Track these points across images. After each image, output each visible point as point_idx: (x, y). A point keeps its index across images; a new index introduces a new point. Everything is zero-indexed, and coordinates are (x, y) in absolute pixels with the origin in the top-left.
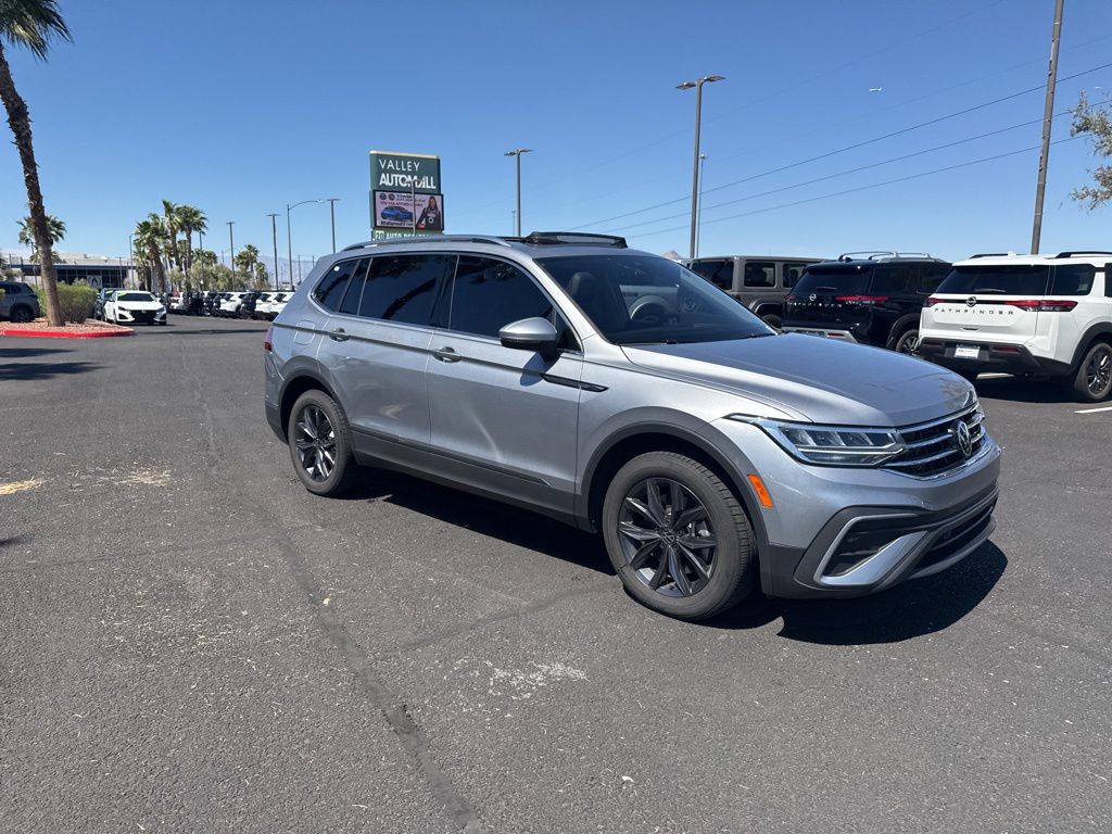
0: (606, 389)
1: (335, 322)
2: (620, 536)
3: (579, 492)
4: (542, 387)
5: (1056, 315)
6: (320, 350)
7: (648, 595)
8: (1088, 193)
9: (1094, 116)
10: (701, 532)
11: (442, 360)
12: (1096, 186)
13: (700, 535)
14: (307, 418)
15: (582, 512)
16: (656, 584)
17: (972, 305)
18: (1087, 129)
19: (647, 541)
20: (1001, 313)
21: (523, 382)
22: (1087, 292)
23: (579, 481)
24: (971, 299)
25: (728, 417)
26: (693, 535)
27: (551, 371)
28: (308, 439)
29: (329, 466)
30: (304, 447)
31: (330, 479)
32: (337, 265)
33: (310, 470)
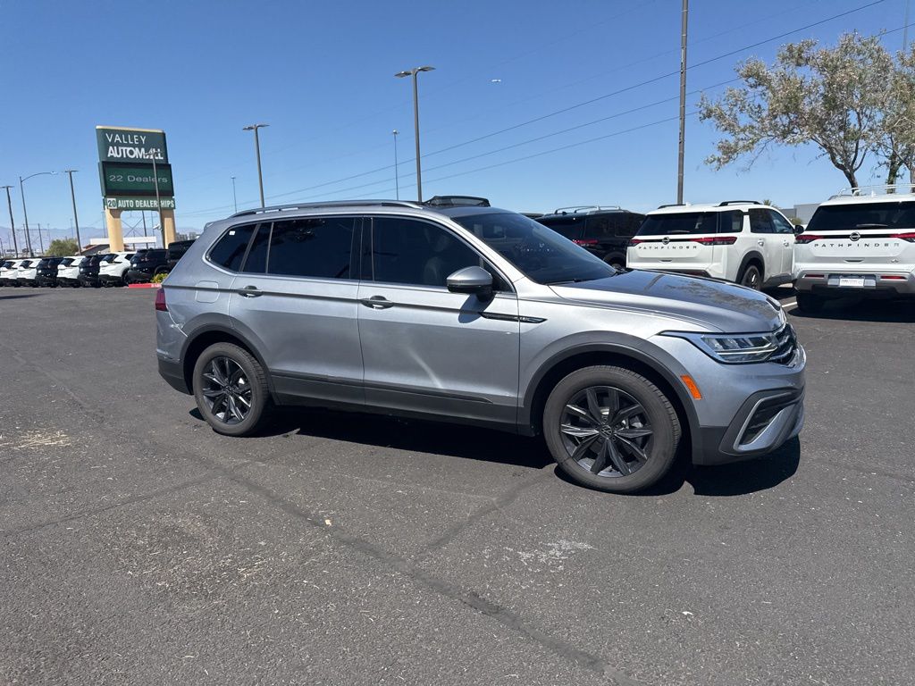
0: (544, 320)
1: (243, 280)
2: (561, 434)
3: (521, 405)
4: (481, 323)
5: (725, 247)
6: (231, 306)
7: (592, 479)
8: (715, 159)
9: (714, 107)
10: (635, 424)
11: (373, 307)
12: (719, 154)
13: (634, 427)
14: (216, 370)
15: (525, 421)
16: (596, 470)
17: (666, 243)
18: (709, 116)
19: (587, 437)
20: (688, 247)
21: (461, 320)
22: (740, 230)
23: (521, 396)
24: (666, 239)
25: (659, 334)
26: (628, 427)
27: (488, 310)
28: (215, 387)
29: (243, 409)
30: (212, 395)
31: (246, 421)
32: (232, 230)
33: (221, 415)
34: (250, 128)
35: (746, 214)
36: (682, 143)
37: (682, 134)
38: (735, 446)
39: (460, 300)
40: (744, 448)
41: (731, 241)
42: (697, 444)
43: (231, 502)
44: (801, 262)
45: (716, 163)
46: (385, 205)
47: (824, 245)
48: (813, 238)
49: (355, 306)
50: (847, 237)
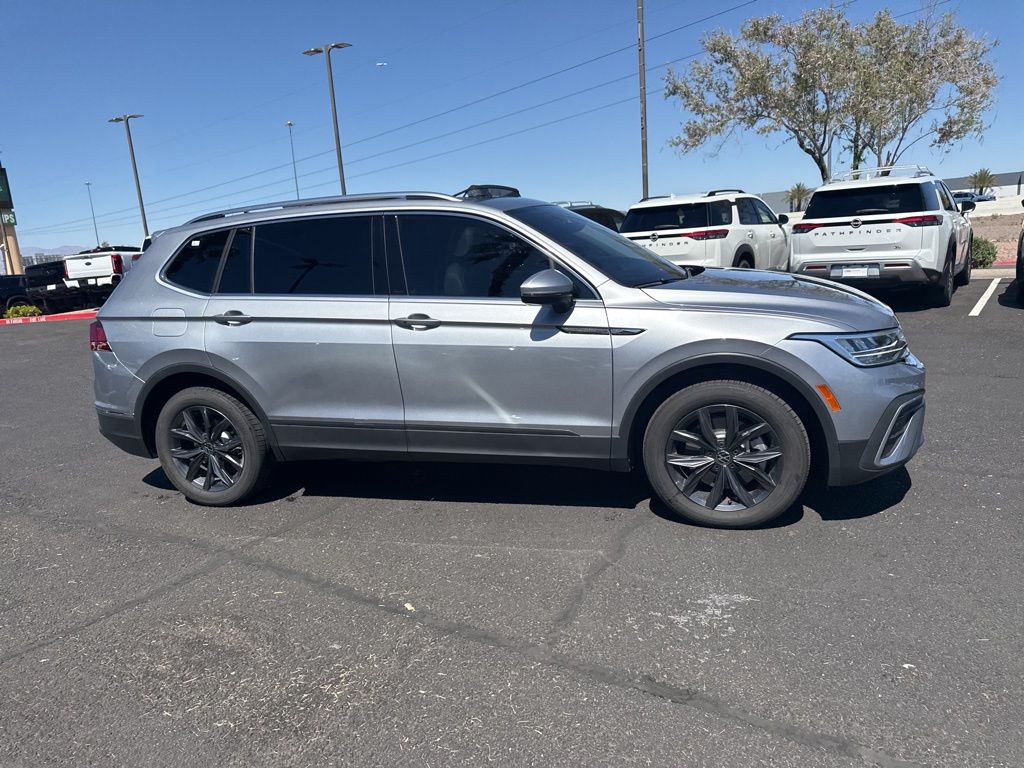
0: (643, 331)
1: (223, 304)
2: (666, 467)
3: (616, 436)
4: (560, 340)
5: (717, 241)
6: (207, 339)
7: (709, 515)
8: (681, 142)
10: (758, 447)
11: (412, 328)
12: (685, 137)
13: (757, 450)
14: (188, 422)
15: (622, 454)
16: (712, 504)
17: (655, 240)
18: (674, 93)
19: (700, 467)
20: (679, 244)
21: (534, 337)
22: (730, 222)
23: (617, 424)
24: (653, 235)
25: (788, 338)
26: (748, 451)
27: (568, 323)
28: (187, 444)
29: (231, 470)
30: (186, 456)
31: (239, 485)
32: (195, 240)
33: (200, 481)
34: (118, 120)
35: (733, 204)
36: (644, 129)
37: (644, 119)
38: (875, 462)
39: (530, 313)
40: (885, 462)
41: (724, 233)
42: (835, 462)
43: (262, 595)
44: (800, 253)
45: (681, 146)
46: (409, 198)
47: (825, 234)
48: (812, 227)
49: (387, 328)
50: (848, 224)
